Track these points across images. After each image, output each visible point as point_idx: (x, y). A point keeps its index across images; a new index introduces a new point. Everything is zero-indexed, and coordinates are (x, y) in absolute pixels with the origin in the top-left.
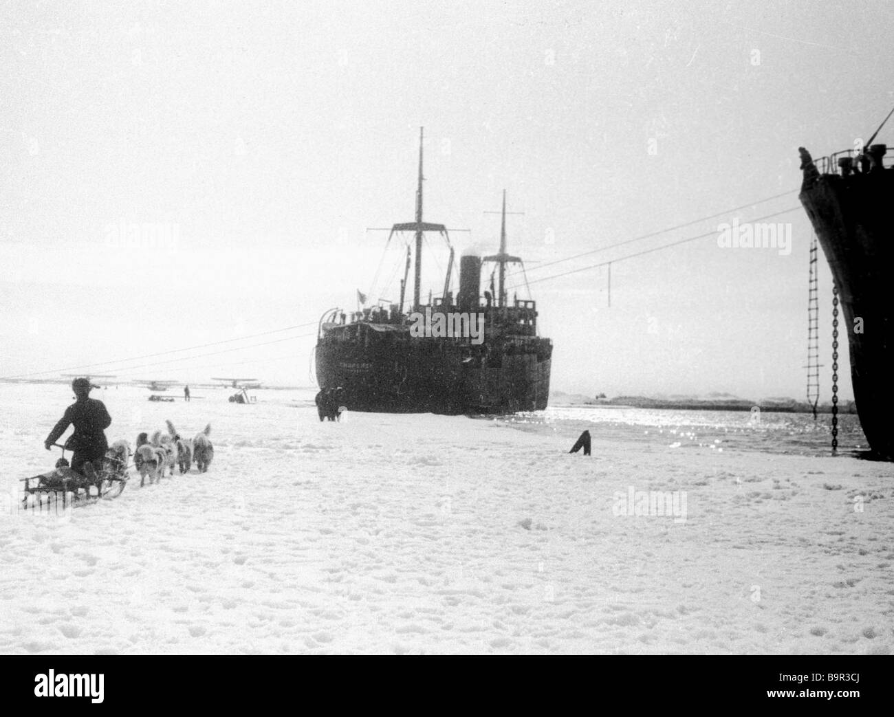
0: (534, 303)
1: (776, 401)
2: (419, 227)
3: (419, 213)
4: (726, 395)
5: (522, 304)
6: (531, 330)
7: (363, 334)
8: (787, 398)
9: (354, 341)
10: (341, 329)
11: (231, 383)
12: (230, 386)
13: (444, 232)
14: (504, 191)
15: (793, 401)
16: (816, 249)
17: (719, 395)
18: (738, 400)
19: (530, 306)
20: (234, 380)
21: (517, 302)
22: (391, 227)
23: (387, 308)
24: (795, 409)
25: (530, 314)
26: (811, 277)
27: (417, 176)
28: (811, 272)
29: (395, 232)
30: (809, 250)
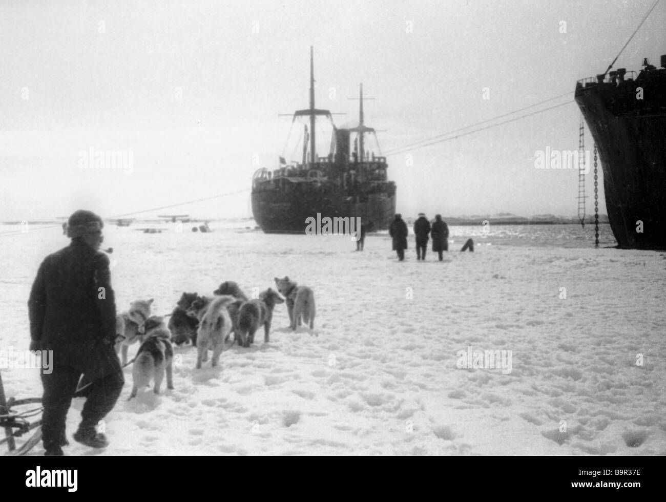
0: (385, 158)
1: (542, 218)
2: (313, 113)
3: (312, 103)
4: (508, 214)
5: (377, 160)
6: (384, 176)
7: (284, 184)
8: (550, 215)
9: (278, 189)
10: (269, 182)
11: (171, 219)
12: (170, 220)
13: (329, 116)
14: (361, 85)
15: (553, 217)
16: (583, 128)
17: (504, 214)
18: (516, 217)
19: (382, 160)
20: (172, 216)
21: (374, 158)
22: (294, 113)
23: (295, 166)
24: (554, 222)
25: (382, 165)
26: (580, 144)
27: (309, 79)
28: (580, 141)
29: (297, 117)
30: (579, 128)
